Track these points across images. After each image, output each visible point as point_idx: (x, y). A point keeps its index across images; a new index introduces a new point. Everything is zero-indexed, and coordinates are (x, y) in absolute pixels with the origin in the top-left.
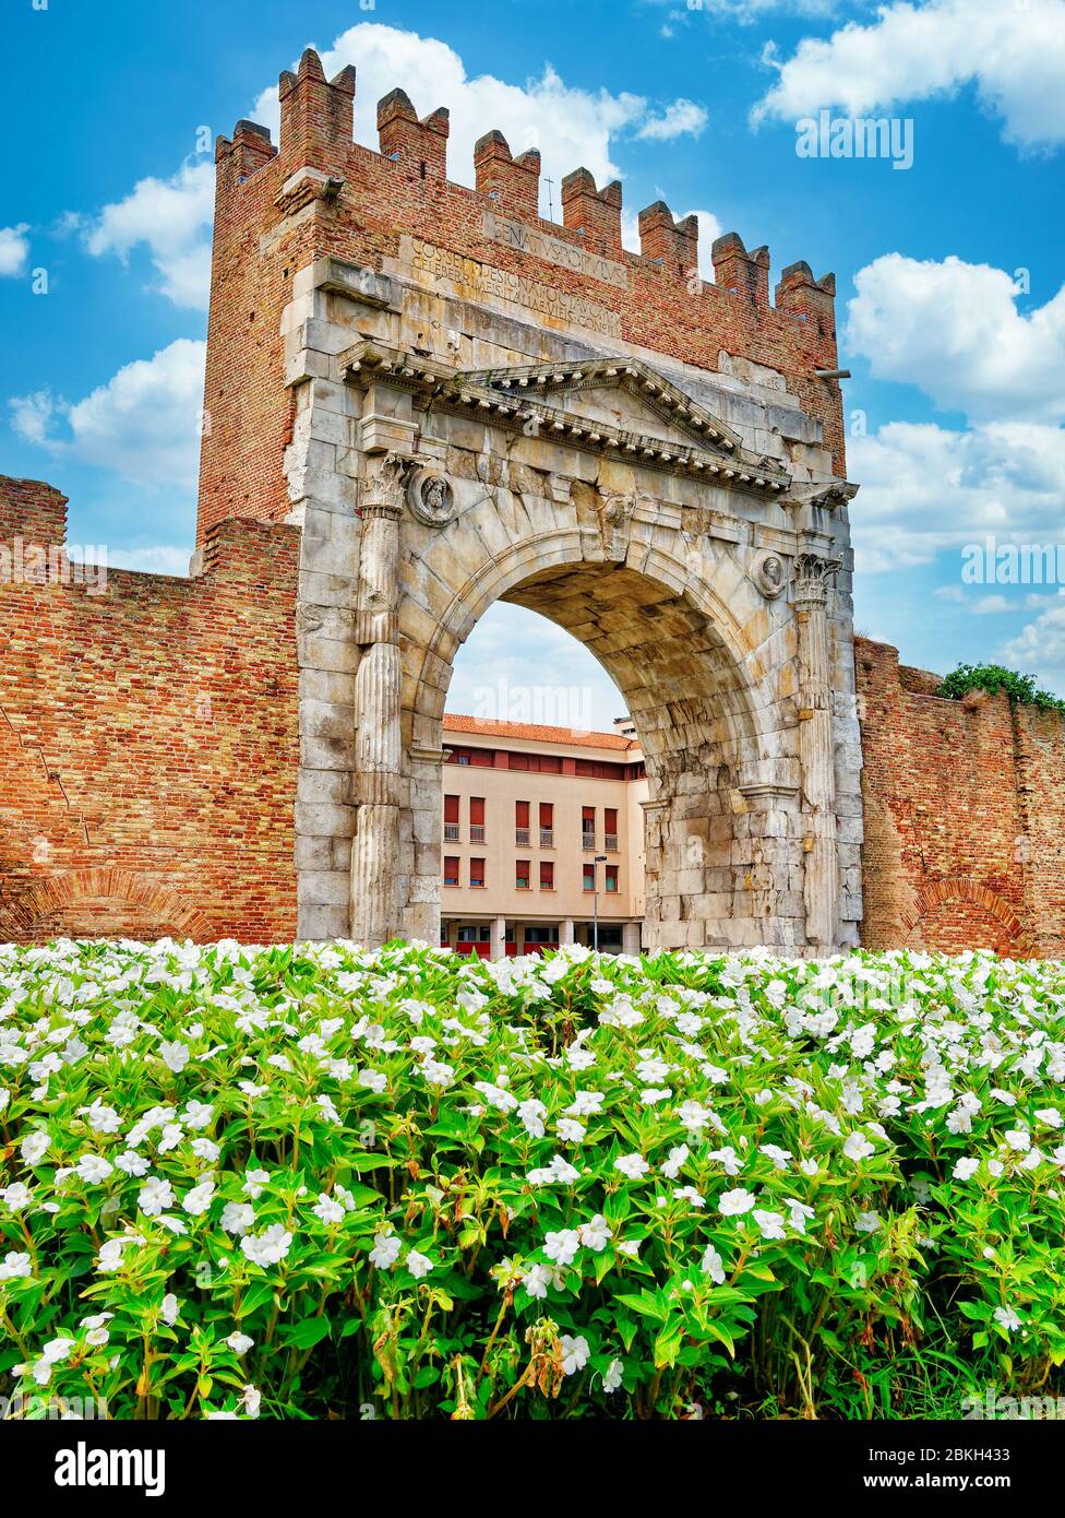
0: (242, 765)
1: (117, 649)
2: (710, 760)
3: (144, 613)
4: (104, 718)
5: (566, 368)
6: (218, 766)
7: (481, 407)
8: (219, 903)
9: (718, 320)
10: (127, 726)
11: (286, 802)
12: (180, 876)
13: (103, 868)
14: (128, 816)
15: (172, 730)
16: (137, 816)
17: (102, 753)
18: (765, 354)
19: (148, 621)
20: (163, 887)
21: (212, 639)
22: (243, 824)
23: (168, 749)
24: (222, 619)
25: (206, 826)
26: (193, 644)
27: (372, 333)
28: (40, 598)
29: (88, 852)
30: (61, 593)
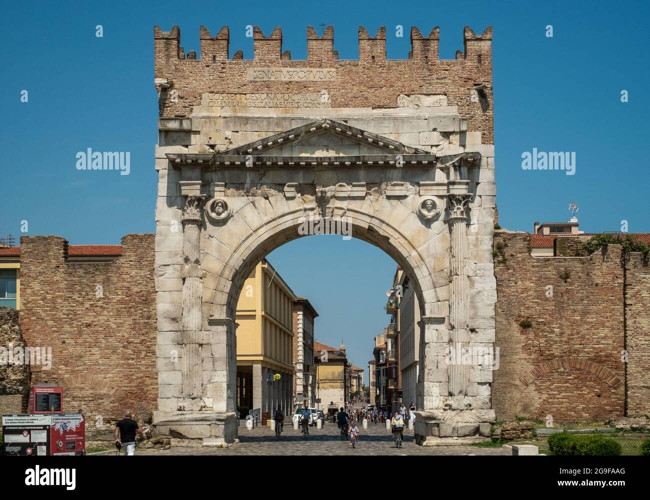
0: (133, 332)
1: (84, 293)
3: (93, 279)
4: (80, 319)
6: (125, 332)
7: (236, 165)
8: (126, 385)
9: (399, 79)
10: (89, 322)
11: (152, 345)
12: (111, 375)
13: (82, 374)
14: (91, 355)
15: (106, 321)
16: (94, 354)
17: (80, 332)
18: (434, 88)
20: (105, 380)
21: (119, 285)
22: (134, 355)
23: (104, 329)
24: (124, 276)
25: (120, 356)
27: (187, 143)
28: (55, 279)
29: (77, 368)
30: (63, 275)
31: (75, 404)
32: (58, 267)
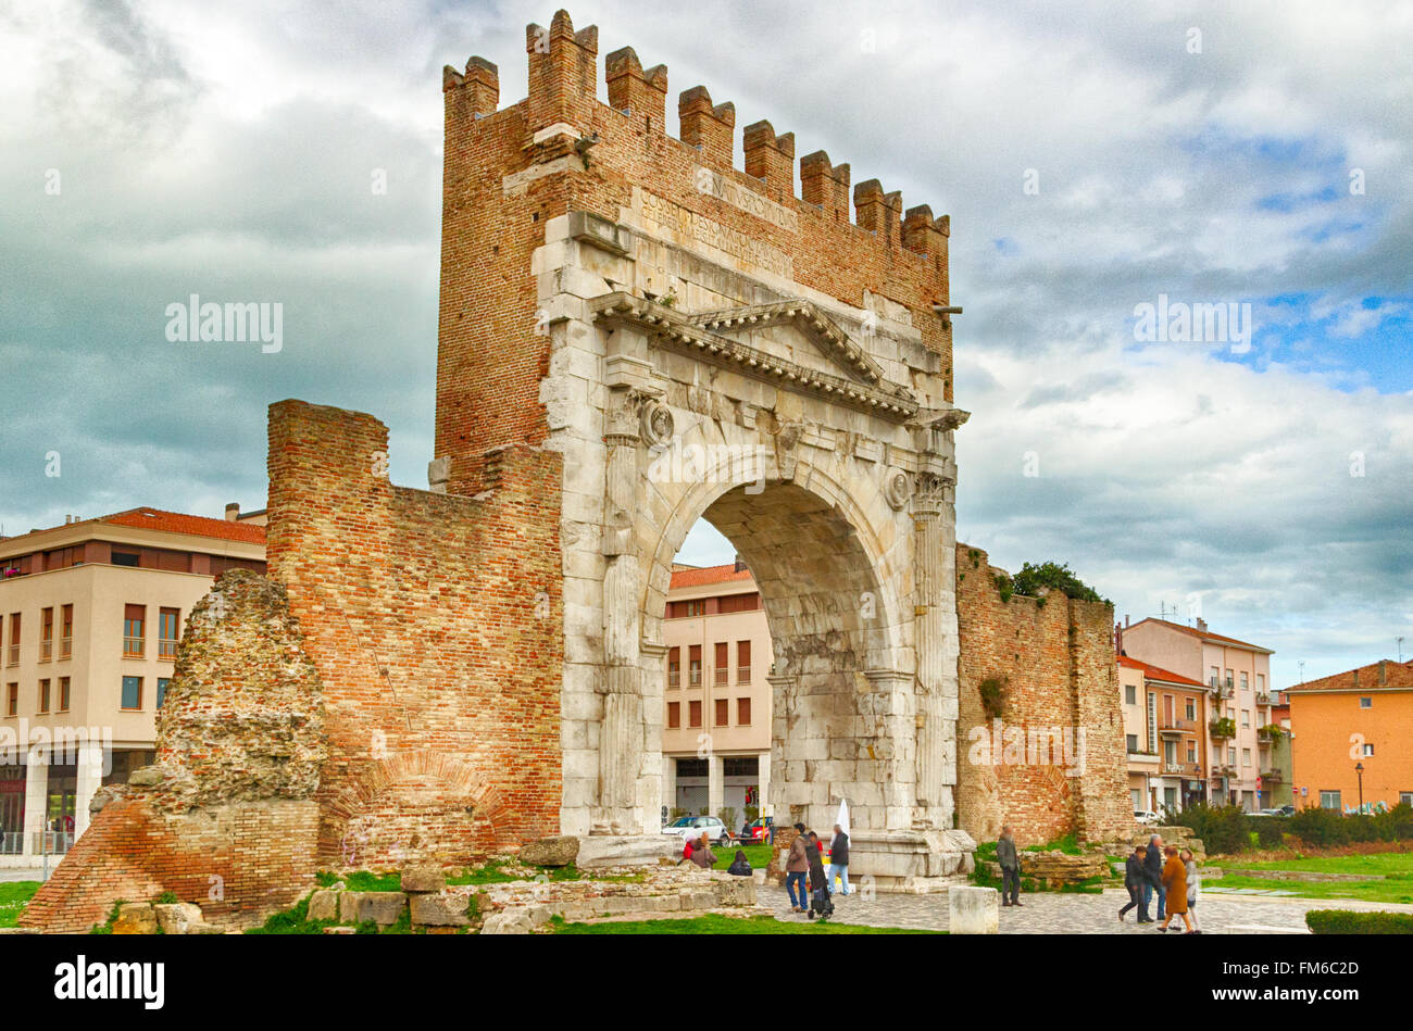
0: (522, 661)
1: (429, 562)
2: (837, 646)
3: (448, 530)
4: (420, 621)
5: (760, 310)
6: (504, 661)
7: (697, 346)
8: (506, 779)
9: (863, 262)
10: (438, 629)
11: (554, 691)
12: (477, 755)
13: (422, 750)
14: (439, 705)
15: (471, 631)
16: (445, 705)
17: (420, 652)
18: (898, 292)
19: (451, 537)
20: (466, 765)
21: (499, 552)
22: (522, 710)
23: (468, 648)
25: (496, 713)
26: (485, 555)
27: (613, 279)
28: (370, 518)
29: (410, 737)
30: (386, 513)
31: (406, 823)
32: (375, 490)
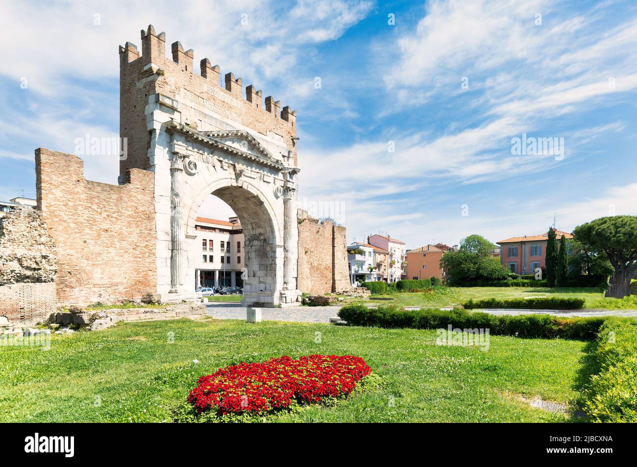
0: (140, 239)
1: (101, 206)
2: (262, 238)
3: (109, 196)
6: (134, 238)
8: (135, 276)
10: (106, 228)
11: (153, 249)
12: (124, 269)
13: (101, 267)
14: (108, 252)
15: (119, 229)
16: (110, 253)
17: (99, 235)
18: (278, 131)
19: (110, 198)
20: (119, 272)
22: (140, 254)
23: (119, 234)
24: (132, 198)
25: (131, 255)
26: (124, 205)
28: (76, 190)
29: (97, 263)
30: (83, 189)
32: (78, 181)
